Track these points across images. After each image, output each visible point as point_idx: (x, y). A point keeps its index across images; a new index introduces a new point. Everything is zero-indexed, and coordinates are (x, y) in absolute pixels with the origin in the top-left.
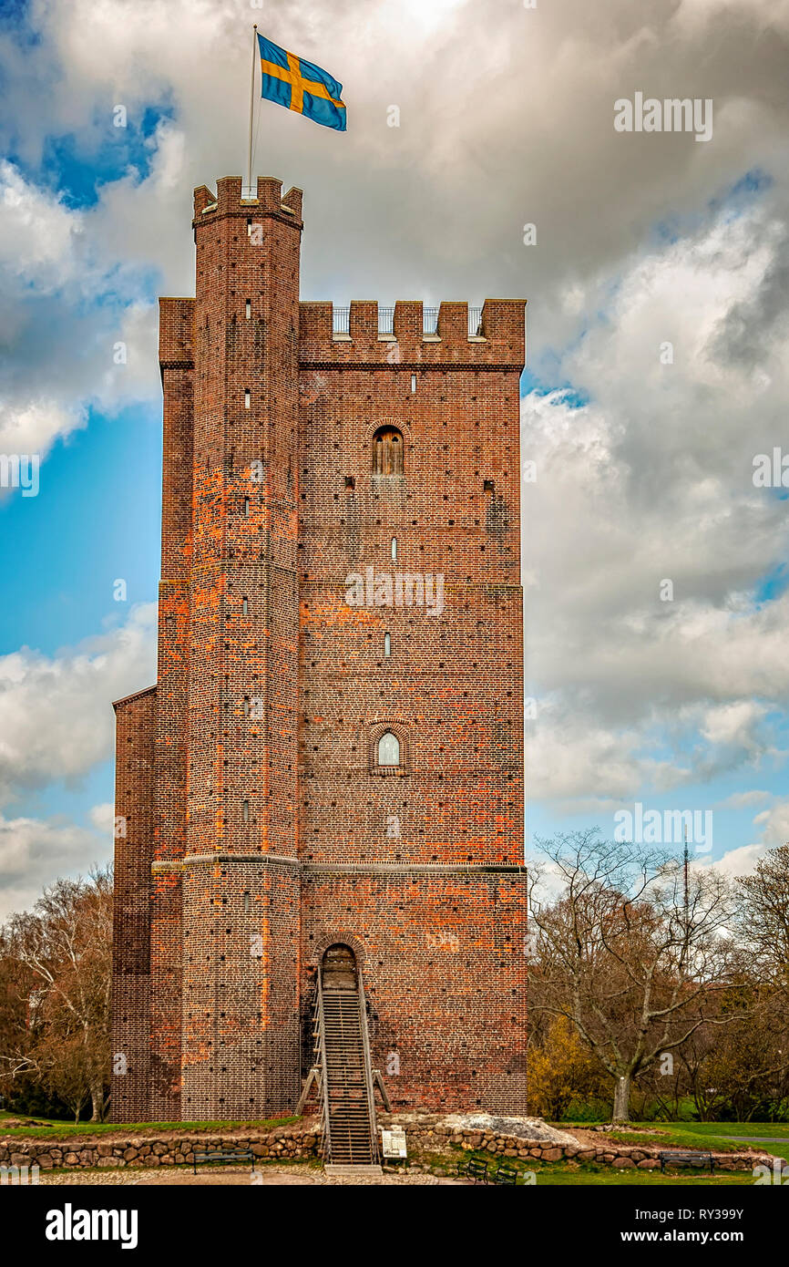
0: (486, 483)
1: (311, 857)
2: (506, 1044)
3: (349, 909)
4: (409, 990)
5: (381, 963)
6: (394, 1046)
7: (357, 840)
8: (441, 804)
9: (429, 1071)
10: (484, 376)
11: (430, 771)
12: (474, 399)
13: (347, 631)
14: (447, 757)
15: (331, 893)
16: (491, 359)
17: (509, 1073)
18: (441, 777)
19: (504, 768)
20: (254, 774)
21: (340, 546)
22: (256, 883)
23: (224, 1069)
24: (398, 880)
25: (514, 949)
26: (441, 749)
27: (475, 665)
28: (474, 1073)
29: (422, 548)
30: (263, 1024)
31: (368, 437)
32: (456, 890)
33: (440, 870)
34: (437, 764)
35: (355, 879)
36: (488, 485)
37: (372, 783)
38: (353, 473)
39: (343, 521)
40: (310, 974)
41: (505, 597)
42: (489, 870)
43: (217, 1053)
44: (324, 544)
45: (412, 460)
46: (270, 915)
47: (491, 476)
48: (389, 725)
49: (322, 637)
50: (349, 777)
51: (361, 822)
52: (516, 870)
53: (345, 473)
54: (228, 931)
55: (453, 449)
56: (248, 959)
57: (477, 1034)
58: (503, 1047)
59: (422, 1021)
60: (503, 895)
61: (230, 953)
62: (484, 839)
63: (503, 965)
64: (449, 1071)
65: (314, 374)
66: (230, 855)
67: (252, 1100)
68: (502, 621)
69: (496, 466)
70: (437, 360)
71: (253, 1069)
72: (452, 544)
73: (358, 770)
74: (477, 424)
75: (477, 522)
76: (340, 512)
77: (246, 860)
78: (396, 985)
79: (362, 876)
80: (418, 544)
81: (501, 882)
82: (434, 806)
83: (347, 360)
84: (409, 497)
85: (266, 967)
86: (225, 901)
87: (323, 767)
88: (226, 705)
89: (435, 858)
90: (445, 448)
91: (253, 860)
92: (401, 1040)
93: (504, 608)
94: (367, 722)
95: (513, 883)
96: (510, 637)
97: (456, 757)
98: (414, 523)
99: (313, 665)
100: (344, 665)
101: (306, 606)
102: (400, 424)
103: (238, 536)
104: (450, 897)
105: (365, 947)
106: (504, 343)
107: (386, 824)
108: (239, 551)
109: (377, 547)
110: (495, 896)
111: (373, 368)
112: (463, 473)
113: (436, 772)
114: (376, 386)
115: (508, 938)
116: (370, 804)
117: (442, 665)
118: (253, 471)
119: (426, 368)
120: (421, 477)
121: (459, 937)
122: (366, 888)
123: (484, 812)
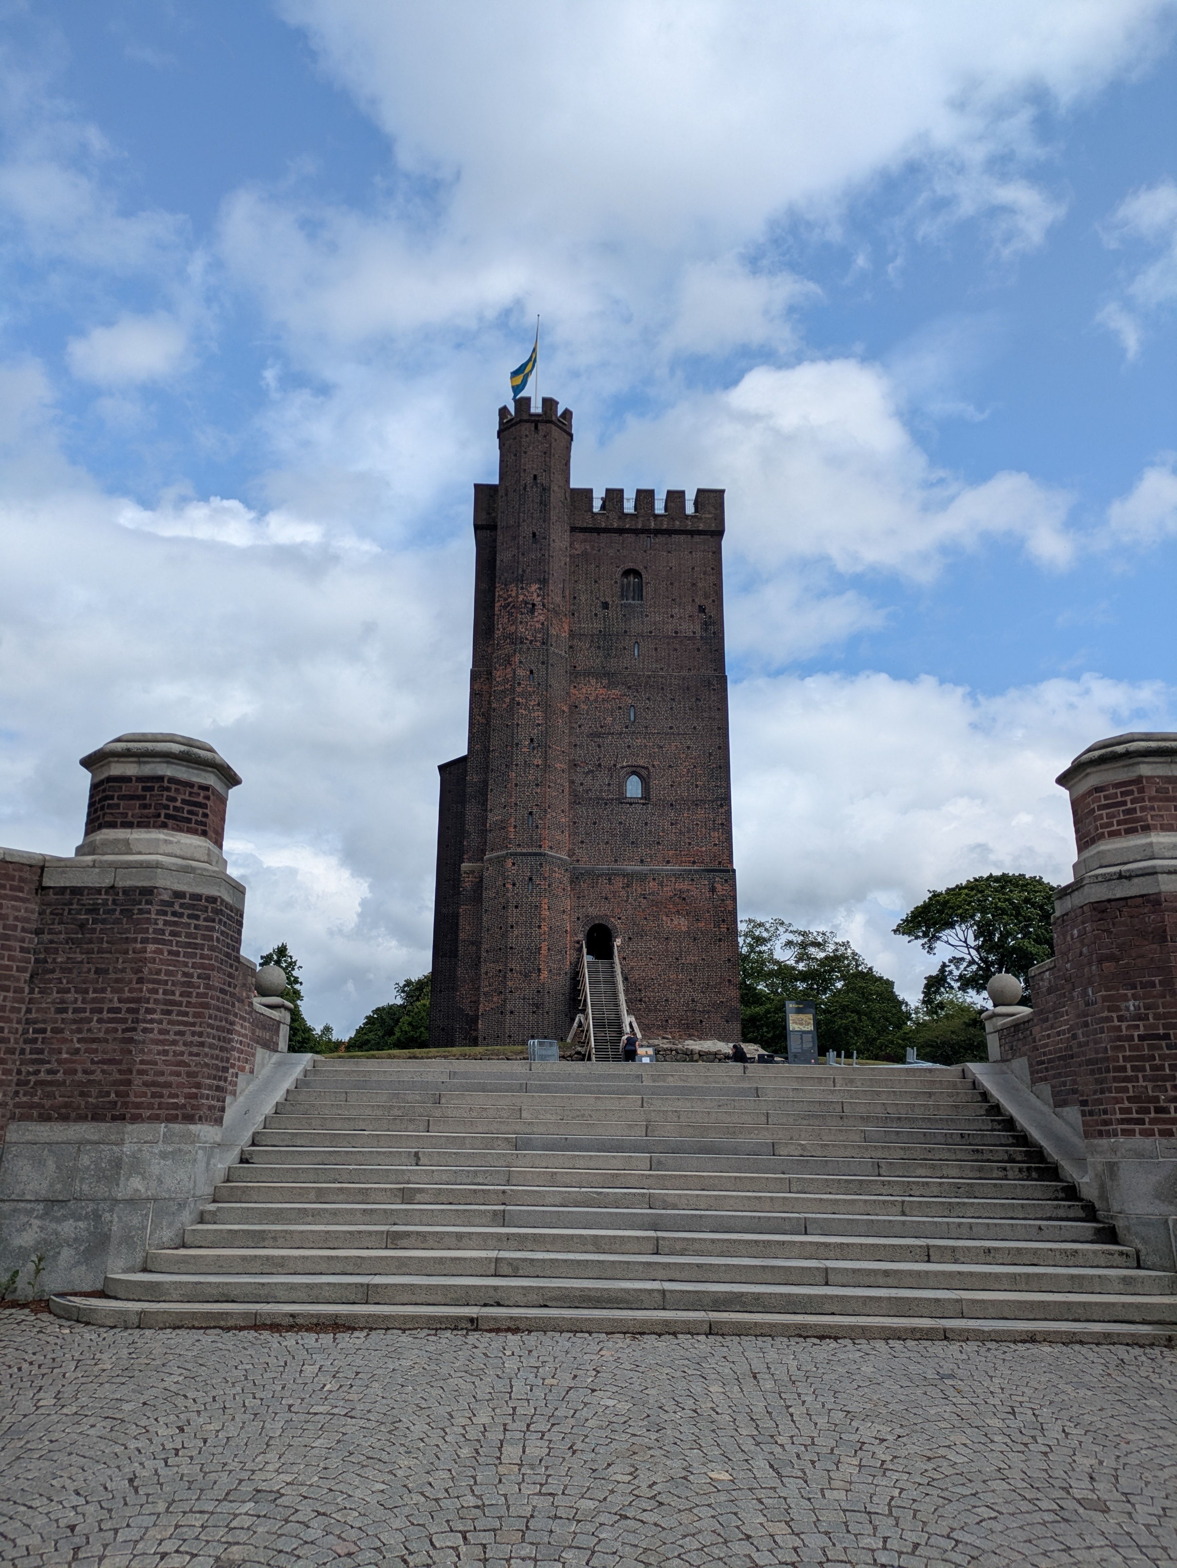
0: (700, 606)
1: (578, 861)
2: (724, 1000)
3: (606, 899)
4: (651, 958)
5: (630, 938)
6: (640, 1000)
7: (612, 849)
8: (672, 824)
9: (667, 1021)
10: (697, 538)
11: (663, 801)
12: (691, 552)
13: (603, 704)
14: (676, 791)
15: (593, 887)
16: (701, 527)
17: (727, 1021)
18: (672, 805)
19: (717, 799)
20: (536, 793)
21: (599, 648)
22: (537, 871)
23: (512, 1012)
24: (642, 878)
25: (728, 929)
26: (672, 786)
27: (695, 728)
28: (701, 1021)
29: (656, 649)
30: (542, 978)
31: (618, 576)
32: (684, 886)
33: (672, 870)
34: (669, 796)
35: (610, 877)
36: (702, 609)
37: (622, 808)
38: (607, 600)
39: (600, 631)
40: (577, 946)
41: (715, 682)
42: (708, 871)
43: (506, 999)
44: (588, 645)
45: (648, 591)
46: (548, 895)
47: (704, 602)
48: (634, 769)
49: (586, 708)
50: (606, 804)
51: (615, 835)
52: (728, 871)
53: (602, 599)
54: (516, 907)
55: (676, 584)
56: (531, 928)
57: (702, 992)
58: (722, 1002)
60: (718, 886)
61: (517, 923)
62: (704, 849)
63: (720, 940)
64: (681, 1020)
65: (580, 535)
66: (519, 850)
68: (713, 698)
69: (706, 596)
70: (665, 527)
71: (534, 1012)
72: (677, 646)
73: (612, 799)
74: (693, 568)
75: (694, 633)
76: (598, 625)
77: (531, 854)
78: (641, 955)
79: (615, 874)
80: (653, 646)
81: (717, 879)
82: (668, 825)
83: (603, 525)
84: (647, 615)
85: (545, 934)
86: (514, 885)
87: (587, 797)
88: (517, 744)
89: (668, 862)
90: (672, 584)
91: (535, 854)
92: (645, 996)
93: (714, 690)
94: (619, 766)
95: (726, 880)
96: (719, 709)
97: (683, 792)
98: (651, 632)
99: (580, 726)
100: (602, 727)
101: (575, 687)
102: (640, 568)
103: (526, 629)
104: (680, 890)
105: (618, 926)
106: (710, 516)
107: (632, 838)
108: (527, 639)
109: (625, 648)
110: (713, 890)
111: (621, 531)
112: (684, 600)
113: (668, 801)
114: (623, 544)
115: (723, 921)
116: (621, 823)
117: (671, 728)
118: (537, 586)
119: (657, 532)
120: (655, 602)
121: (688, 920)
122: (619, 883)
123: (703, 830)
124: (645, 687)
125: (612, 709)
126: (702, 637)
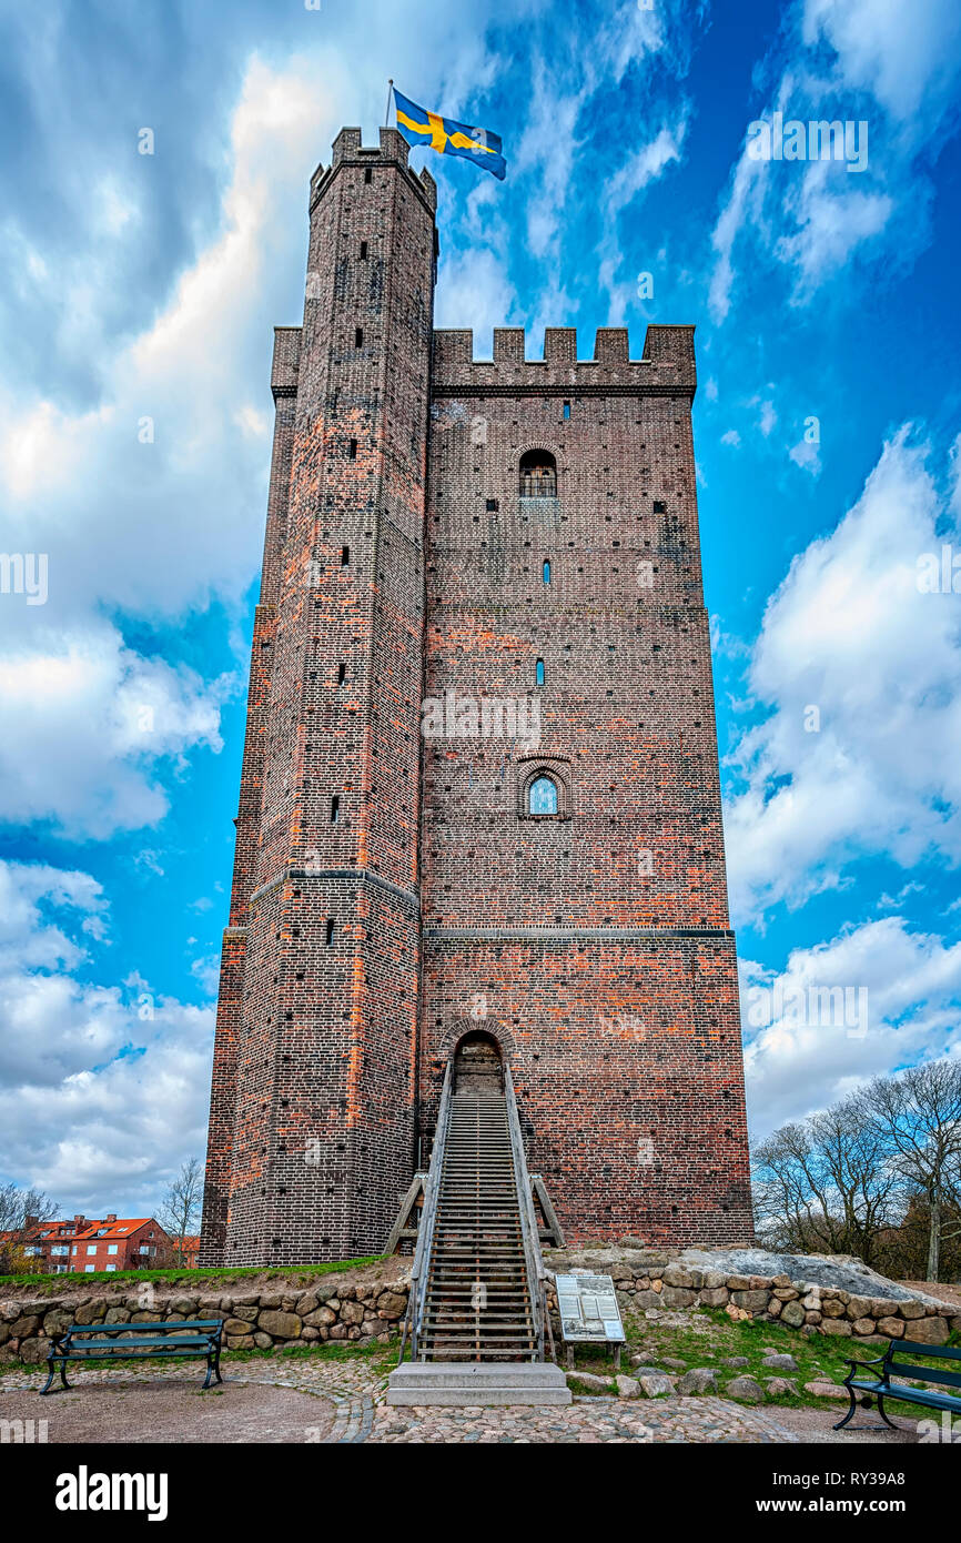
0: (655, 503)
1: (440, 920)
2: (719, 1168)
3: (491, 986)
4: (577, 1093)
5: (536, 1057)
6: (557, 1171)
7: (503, 898)
8: (614, 854)
9: (609, 1208)
10: (649, 402)
11: (597, 815)
12: (639, 423)
13: (489, 657)
14: (620, 799)
15: (467, 965)
16: (656, 382)
17: (726, 1208)
18: (612, 822)
19: (695, 811)
20: (349, 761)
21: (481, 570)
22: (345, 907)
23: (283, 1191)
24: (560, 948)
25: (723, 1037)
26: (612, 789)
27: (652, 692)
28: (675, 1209)
29: (581, 570)
30: (349, 1118)
31: (514, 462)
32: (638, 960)
33: (615, 934)
34: (607, 806)
35: (499, 947)
36: (659, 507)
37: (522, 828)
38: (495, 496)
39: (484, 544)
40: (437, 1071)
41: (686, 619)
42: (683, 934)
43: (272, 1164)
44: (461, 566)
45: (565, 483)
46: (366, 954)
47: (662, 496)
48: (543, 763)
49: (457, 663)
50: (492, 822)
51: (507, 876)
52: (721, 934)
53: (487, 496)
54: (300, 977)
55: (615, 470)
56: (328, 1018)
57: (676, 1154)
58: (715, 1172)
59: (597, 1136)
60: (704, 964)
61: (300, 1009)
62: (674, 897)
63: (708, 1058)
64: (638, 1206)
65: (451, 401)
67: (326, 1241)
68: (683, 644)
69: (667, 486)
70: (594, 383)
71: (330, 1190)
72: (618, 564)
73: (504, 813)
74: (643, 447)
75: (647, 543)
76: (481, 534)
77: (331, 874)
78: (558, 1086)
79: (508, 943)
80: (576, 565)
81: (700, 948)
82: (606, 857)
83: (490, 382)
84: (564, 519)
85: (358, 1029)
86: (296, 933)
87: (457, 810)
88: (313, 675)
89: (608, 920)
90: (606, 470)
91: (342, 875)
92: (566, 1163)
93: (685, 631)
94: (515, 758)
95: (716, 950)
96: (694, 661)
97: (633, 799)
98: (571, 544)
100: (484, 693)
101: (438, 631)
102: (552, 447)
103: (340, 482)
104: (631, 969)
105: (514, 1035)
106: (672, 365)
107: (540, 879)
108: (340, 498)
109: (526, 569)
110: (693, 968)
111: (519, 392)
112: (629, 494)
113: (607, 815)
114: (522, 412)
115: (714, 1023)
116: (519, 854)
117: (610, 693)
118: (363, 412)
119: (582, 392)
120: (578, 499)
121: (647, 1024)
122: (516, 956)
123: (673, 863)
124: (563, 627)
125: (504, 664)
126: (660, 548)
